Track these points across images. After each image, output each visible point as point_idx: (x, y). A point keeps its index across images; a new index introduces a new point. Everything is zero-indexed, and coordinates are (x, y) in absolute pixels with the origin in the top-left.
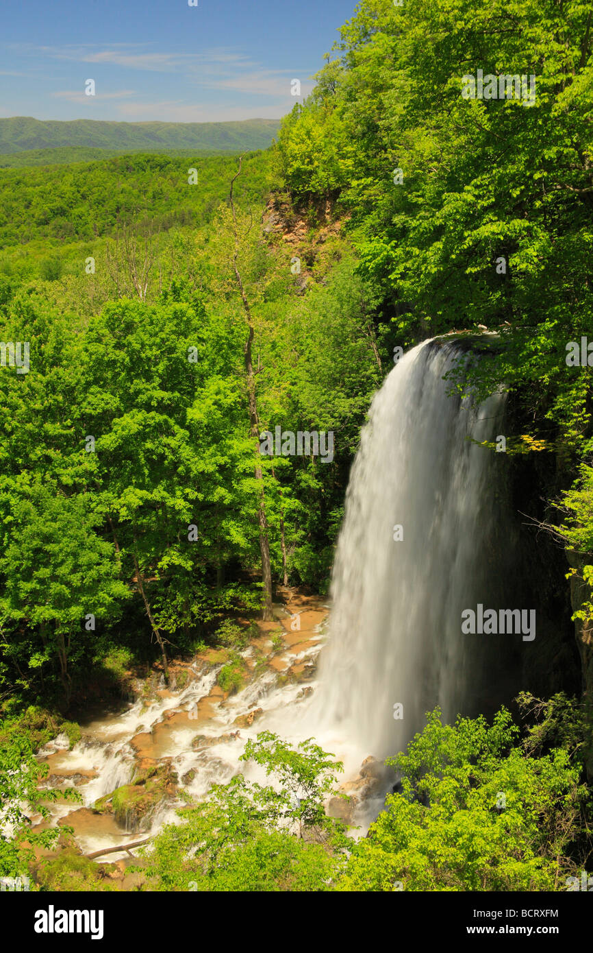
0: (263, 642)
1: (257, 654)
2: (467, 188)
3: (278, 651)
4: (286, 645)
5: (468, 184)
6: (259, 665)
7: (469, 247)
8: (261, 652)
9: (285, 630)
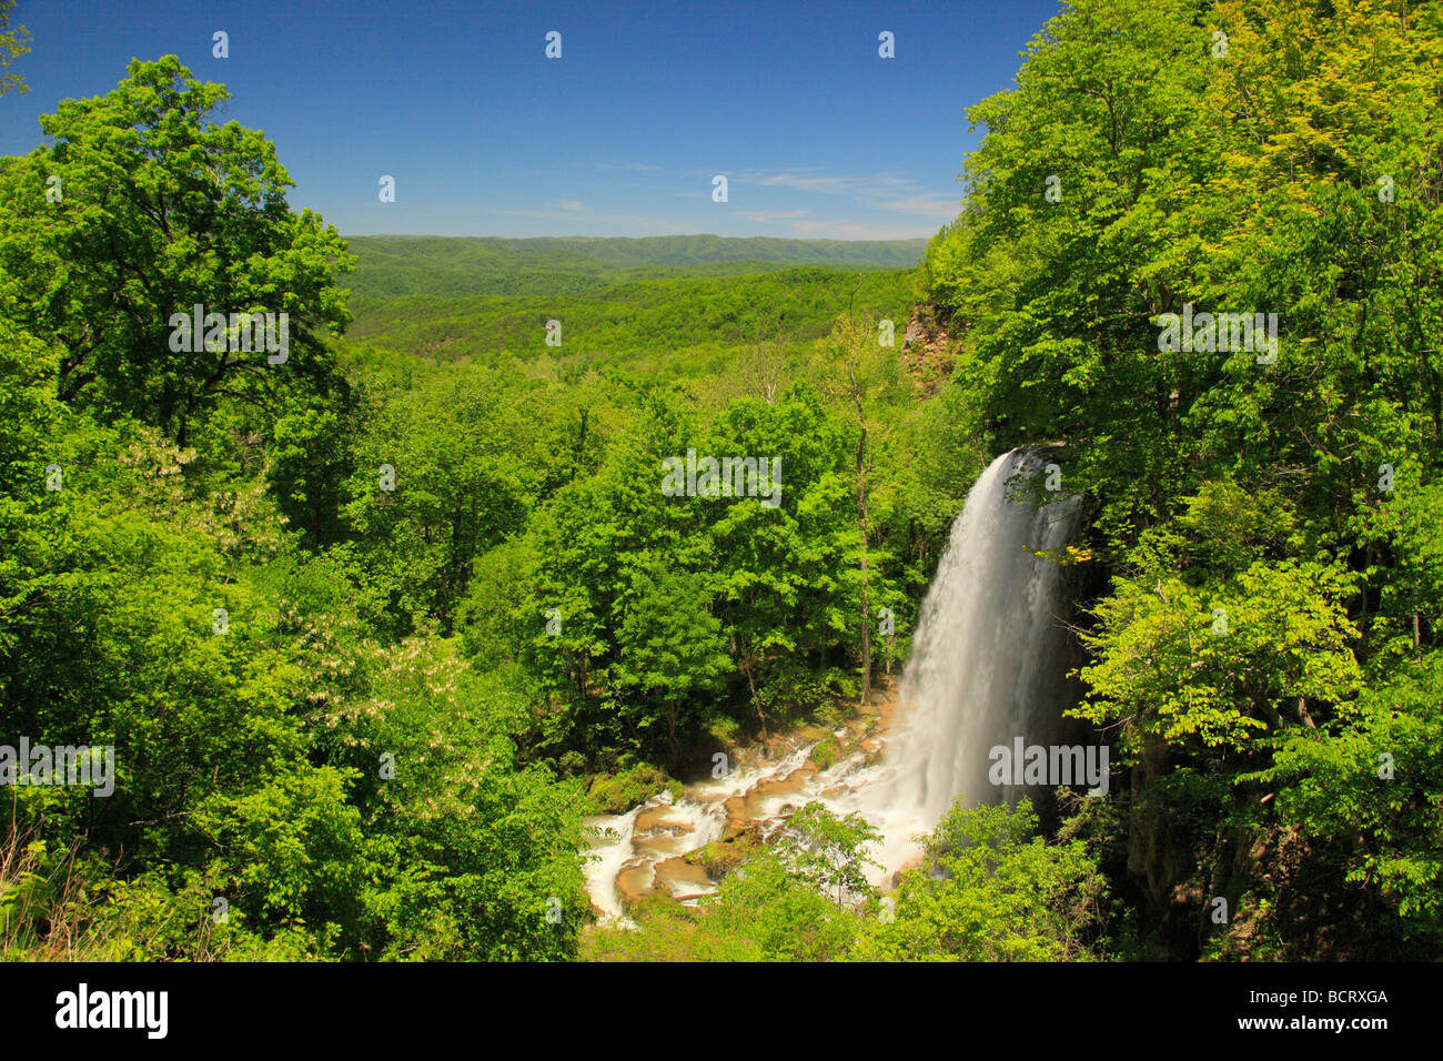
0: (858, 724)
1: (850, 735)
3: (870, 733)
4: (879, 729)
5: (1027, 304)
6: (851, 745)
7: (1026, 362)
8: (855, 733)
9: (880, 715)
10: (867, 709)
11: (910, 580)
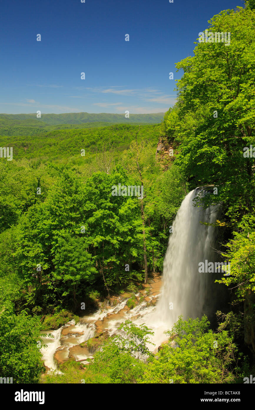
0: (143, 291)
1: (141, 295)
3: (148, 294)
4: (151, 293)
6: (141, 299)
8: (142, 295)
9: (152, 287)
10: (147, 286)
11: (161, 237)
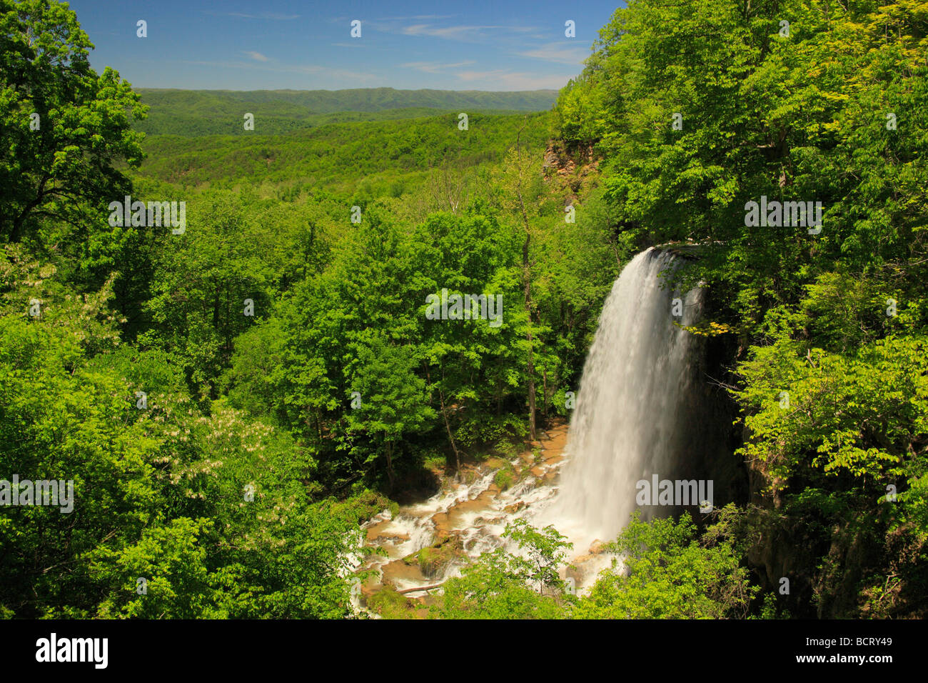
0: (527, 455)
2: (677, 142)
3: (538, 462)
4: (543, 458)
6: (524, 471)
7: (679, 184)
8: (526, 462)
9: (544, 448)
10: (535, 444)
11: (562, 346)
